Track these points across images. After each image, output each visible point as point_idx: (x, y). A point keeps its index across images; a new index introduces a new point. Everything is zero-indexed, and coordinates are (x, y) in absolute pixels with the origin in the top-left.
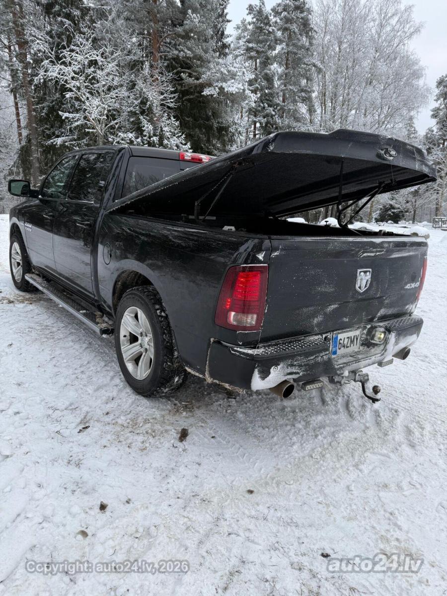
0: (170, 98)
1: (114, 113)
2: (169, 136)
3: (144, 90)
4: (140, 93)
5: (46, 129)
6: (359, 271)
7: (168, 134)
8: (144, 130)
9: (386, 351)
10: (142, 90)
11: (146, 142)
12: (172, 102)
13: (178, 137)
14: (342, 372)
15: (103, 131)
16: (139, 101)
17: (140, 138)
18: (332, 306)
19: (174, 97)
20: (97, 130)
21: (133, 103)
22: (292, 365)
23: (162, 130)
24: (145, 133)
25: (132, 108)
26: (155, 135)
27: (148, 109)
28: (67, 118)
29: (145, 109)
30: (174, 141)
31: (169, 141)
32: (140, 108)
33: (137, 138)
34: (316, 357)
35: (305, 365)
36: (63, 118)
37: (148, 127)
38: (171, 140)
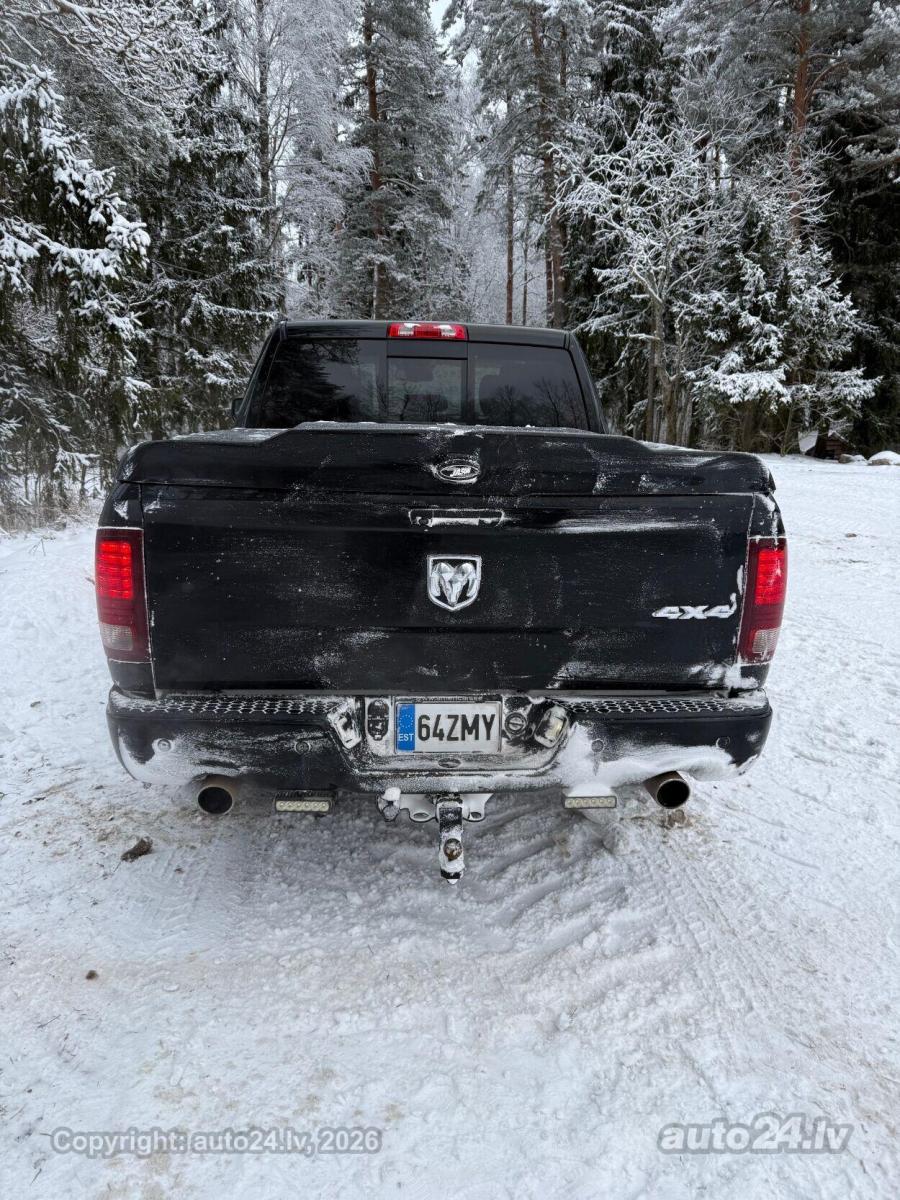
0: (812, 204)
1: (696, 254)
2: (802, 287)
3: (754, 198)
4: (745, 205)
5: (582, 304)
6: (431, 559)
7: (798, 282)
8: (745, 282)
9: (554, 767)
10: (749, 198)
11: (748, 305)
12: (815, 213)
13: (824, 286)
14: (377, 788)
15: (664, 294)
16: (742, 223)
17: (737, 300)
18: (365, 635)
19: (821, 202)
20: (650, 293)
21: (729, 228)
22: (211, 746)
23: (787, 277)
24: (747, 288)
25: (724, 241)
26: (770, 289)
27: (760, 235)
28: (606, 279)
29: (755, 238)
30: (813, 296)
31: (801, 298)
32: (745, 236)
33: (730, 299)
34: (280, 739)
35: (253, 752)
36: (600, 279)
37: (753, 273)
38: (806, 295)
